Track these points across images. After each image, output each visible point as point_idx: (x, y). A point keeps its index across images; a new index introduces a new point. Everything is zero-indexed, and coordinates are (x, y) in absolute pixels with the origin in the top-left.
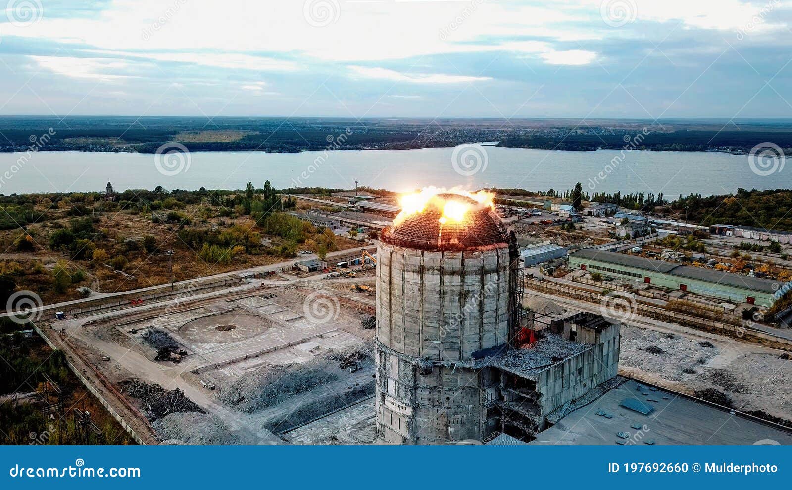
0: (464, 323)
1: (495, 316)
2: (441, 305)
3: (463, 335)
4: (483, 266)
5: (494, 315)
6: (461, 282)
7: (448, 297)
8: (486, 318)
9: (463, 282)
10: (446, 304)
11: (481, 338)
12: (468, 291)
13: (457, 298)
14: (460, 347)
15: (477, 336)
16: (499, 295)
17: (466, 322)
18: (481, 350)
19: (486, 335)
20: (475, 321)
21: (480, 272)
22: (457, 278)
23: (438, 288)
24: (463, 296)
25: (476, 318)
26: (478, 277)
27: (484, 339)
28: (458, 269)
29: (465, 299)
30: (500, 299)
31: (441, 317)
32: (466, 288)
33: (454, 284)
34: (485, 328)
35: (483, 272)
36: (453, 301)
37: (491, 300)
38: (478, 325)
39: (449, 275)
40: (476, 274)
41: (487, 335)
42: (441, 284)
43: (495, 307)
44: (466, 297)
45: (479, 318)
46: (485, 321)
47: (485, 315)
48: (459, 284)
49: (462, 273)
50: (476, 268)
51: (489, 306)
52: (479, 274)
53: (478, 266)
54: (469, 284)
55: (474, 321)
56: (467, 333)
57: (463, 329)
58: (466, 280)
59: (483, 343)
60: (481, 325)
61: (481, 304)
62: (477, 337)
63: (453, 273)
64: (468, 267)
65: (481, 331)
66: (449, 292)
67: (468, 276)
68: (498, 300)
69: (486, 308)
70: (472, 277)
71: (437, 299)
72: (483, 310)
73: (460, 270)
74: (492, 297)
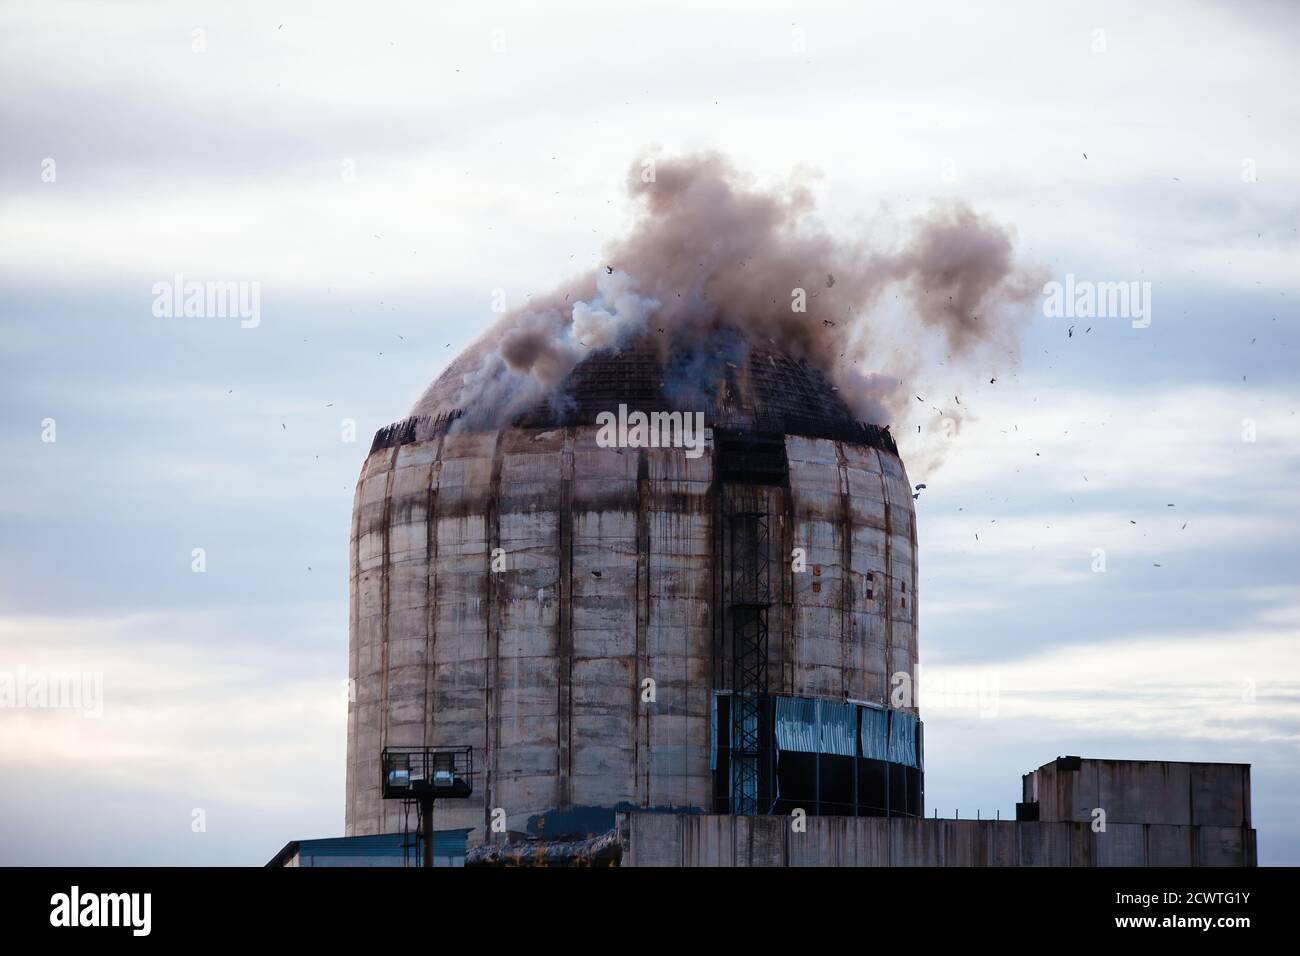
0: (499, 695)
1: (629, 680)
2: (431, 634)
3: (498, 744)
4: (573, 479)
5: (628, 675)
6: (488, 541)
7: (449, 600)
8: (586, 684)
9: (493, 539)
10: (444, 626)
11: (565, 760)
12: (513, 576)
13: (475, 601)
14: (488, 792)
15: (551, 750)
16: (649, 604)
17: (506, 695)
18: (567, 808)
19: (585, 750)
21: (554, 501)
22: (476, 525)
23: (421, 571)
24: (495, 591)
25: (543, 682)
26: (546, 523)
27: (579, 768)
28: (478, 493)
29: (503, 603)
30: (654, 621)
31: (430, 679)
33: (466, 548)
34: (583, 721)
35: (568, 502)
36: (464, 615)
37: (604, 613)
38: (551, 709)
39: (452, 516)
40: (539, 510)
41: (589, 754)
42: (428, 559)
43: (629, 647)
44: (505, 598)
45: (554, 679)
46: (579, 693)
47: (582, 671)
48: (482, 547)
49: (492, 506)
50: (542, 488)
51: (600, 636)
52: (553, 510)
53: (549, 480)
54: (514, 545)
55: (533, 691)
56: (510, 735)
57: (498, 720)
58: (504, 532)
59: (575, 782)
60: (565, 710)
61: (563, 629)
62: (546, 756)
63: (462, 510)
64: (513, 483)
65: (563, 734)
66: (453, 579)
67: (512, 516)
68: (643, 622)
69: (584, 642)
70: (525, 520)
71: (419, 613)
72: (571, 649)
73: (484, 494)
74: (614, 604)
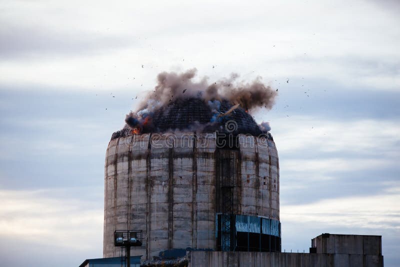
0: (150, 215)
1: (191, 210)
2: (130, 196)
3: (150, 229)
4: (173, 148)
5: (190, 208)
6: (147, 167)
7: (135, 185)
8: (177, 211)
9: (149, 167)
10: (133, 193)
11: (171, 235)
12: (155, 177)
13: (143, 185)
14: (147, 244)
15: (167, 231)
16: (197, 187)
17: (153, 215)
18: (171, 250)
20: (163, 213)
21: (168, 155)
22: (143, 162)
23: (127, 176)
24: (149, 182)
25: (164, 211)
26: (165, 162)
27: (175, 237)
28: (144, 152)
29: (152, 186)
30: (198, 192)
31: (129, 210)
32: (153, 174)
33: (140, 169)
34: (176, 223)
35: (172, 155)
36: (140, 190)
38: (167, 219)
39: (136, 159)
40: (163, 157)
41: (178, 233)
42: (129, 172)
43: (190, 200)
44: (152, 185)
45: (167, 210)
46: (175, 214)
47: (176, 207)
48: (145, 169)
49: (148, 156)
50: (163, 151)
51: (182, 197)
52: (167, 157)
53: (166, 148)
54: (155, 168)
55: (161, 213)
56: (154, 227)
57: (150, 222)
58: (152, 165)
59: (174, 241)
60: (171, 219)
61: (170, 194)
62: (165, 233)
63: (139, 157)
64: (155, 149)
65: (170, 226)
66: (136, 179)
67: (154, 159)
68: (195, 192)
69: (177, 198)
70: (159, 161)
71: (126, 189)
72: (173, 201)
73: (146, 153)
74: (186, 186)
